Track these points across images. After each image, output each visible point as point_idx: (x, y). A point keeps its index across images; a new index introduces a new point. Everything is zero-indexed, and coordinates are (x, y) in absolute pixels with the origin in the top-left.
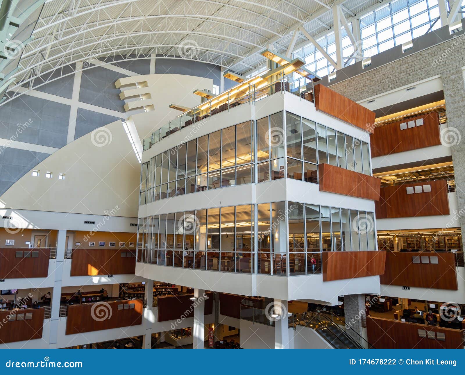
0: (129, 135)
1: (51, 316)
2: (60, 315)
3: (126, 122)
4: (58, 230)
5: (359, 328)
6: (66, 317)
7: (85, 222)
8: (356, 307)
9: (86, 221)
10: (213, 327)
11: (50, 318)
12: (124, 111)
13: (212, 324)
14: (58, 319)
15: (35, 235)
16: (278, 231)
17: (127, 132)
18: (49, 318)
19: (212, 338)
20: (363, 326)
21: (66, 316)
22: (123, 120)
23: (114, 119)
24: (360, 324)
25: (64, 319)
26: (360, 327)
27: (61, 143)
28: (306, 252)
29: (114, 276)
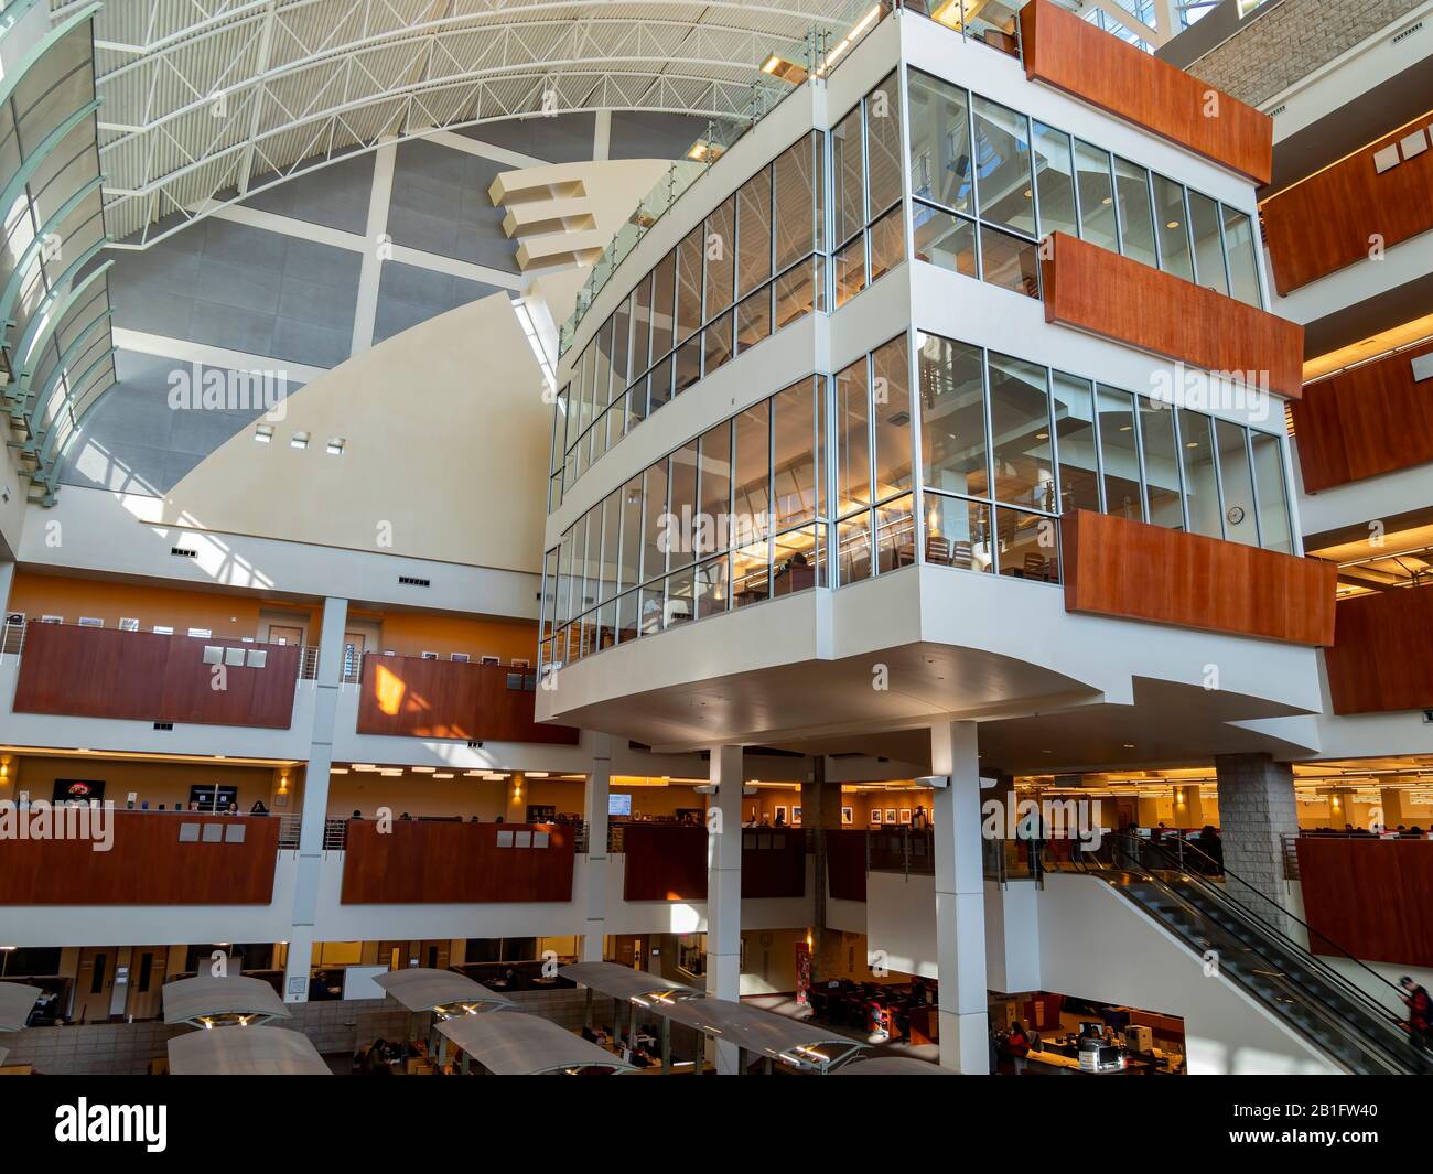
0: (533, 341)
1: (298, 843)
2: (325, 844)
3: (524, 304)
4: (325, 598)
5: (1273, 881)
6: (343, 852)
7: (401, 580)
8: (1259, 809)
9: (403, 576)
10: (810, 941)
11: (298, 848)
12: (516, 269)
13: (804, 932)
14: (319, 856)
15: (271, 626)
16: (936, 506)
17: (528, 330)
18: (293, 848)
19: (807, 976)
20: (1289, 875)
21: (344, 849)
22: (514, 294)
23: (486, 290)
24: (1278, 869)
25: (337, 858)
26: (1278, 878)
27: (332, 353)
28: (994, 502)
29: (485, 744)
